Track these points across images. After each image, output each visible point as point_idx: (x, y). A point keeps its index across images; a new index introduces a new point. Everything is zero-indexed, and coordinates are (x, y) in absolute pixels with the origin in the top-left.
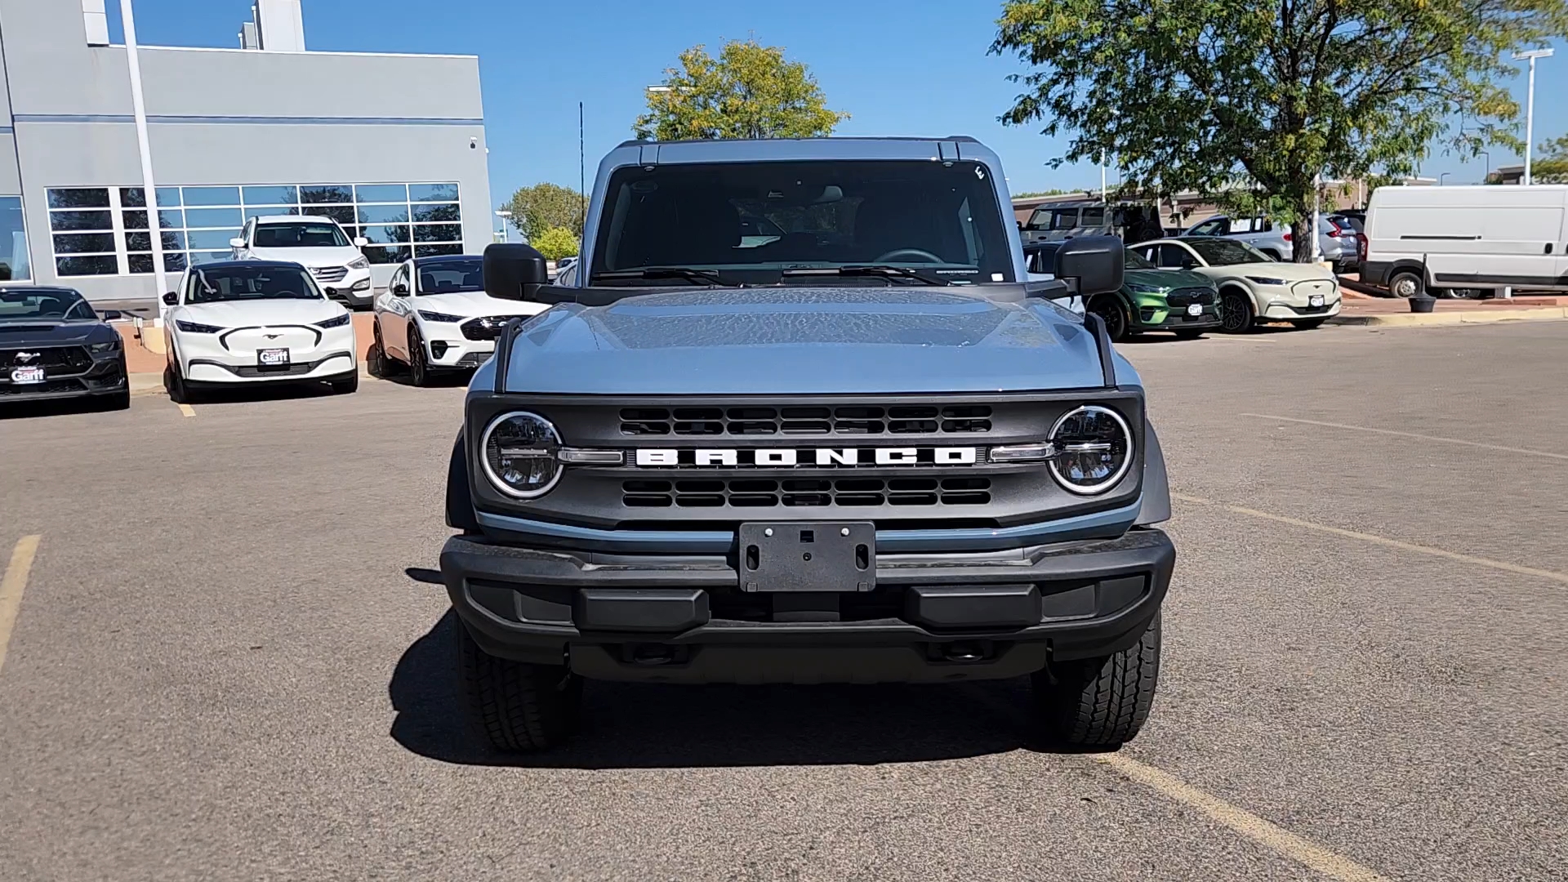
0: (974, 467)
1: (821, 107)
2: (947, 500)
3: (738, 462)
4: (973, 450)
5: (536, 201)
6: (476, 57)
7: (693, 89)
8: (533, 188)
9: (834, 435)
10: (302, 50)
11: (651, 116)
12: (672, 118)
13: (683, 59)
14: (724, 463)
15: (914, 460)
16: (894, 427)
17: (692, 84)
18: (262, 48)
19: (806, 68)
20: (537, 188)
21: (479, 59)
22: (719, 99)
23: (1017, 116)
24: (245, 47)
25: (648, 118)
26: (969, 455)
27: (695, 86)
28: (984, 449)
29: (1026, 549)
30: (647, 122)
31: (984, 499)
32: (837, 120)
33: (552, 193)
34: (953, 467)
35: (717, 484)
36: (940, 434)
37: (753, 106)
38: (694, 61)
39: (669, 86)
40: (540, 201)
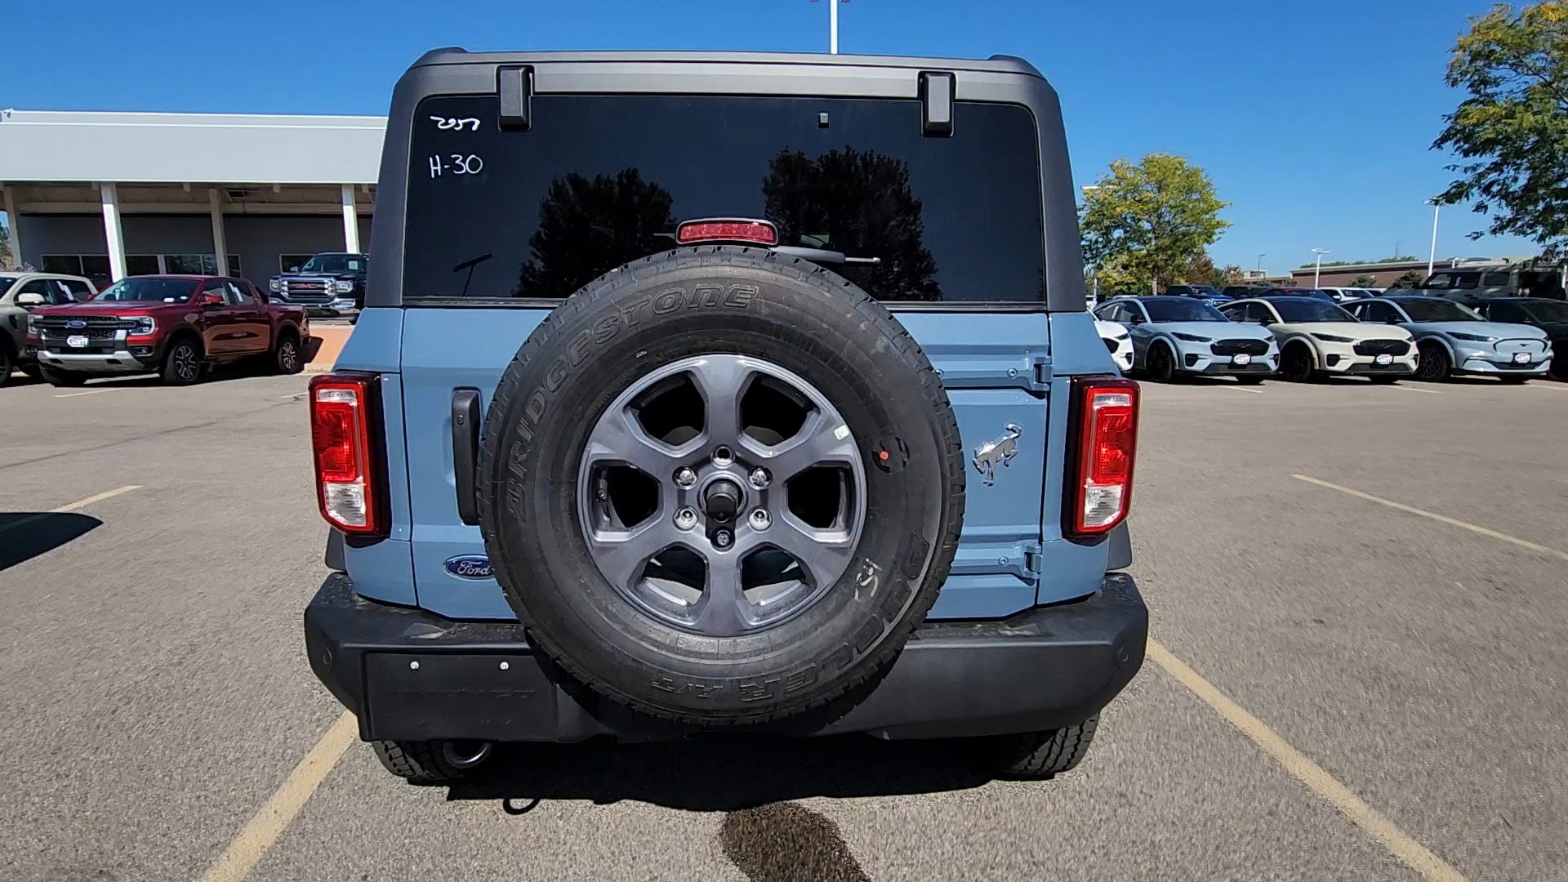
1: (1213, 197)
13: (1111, 166)
23: (1450, 198)
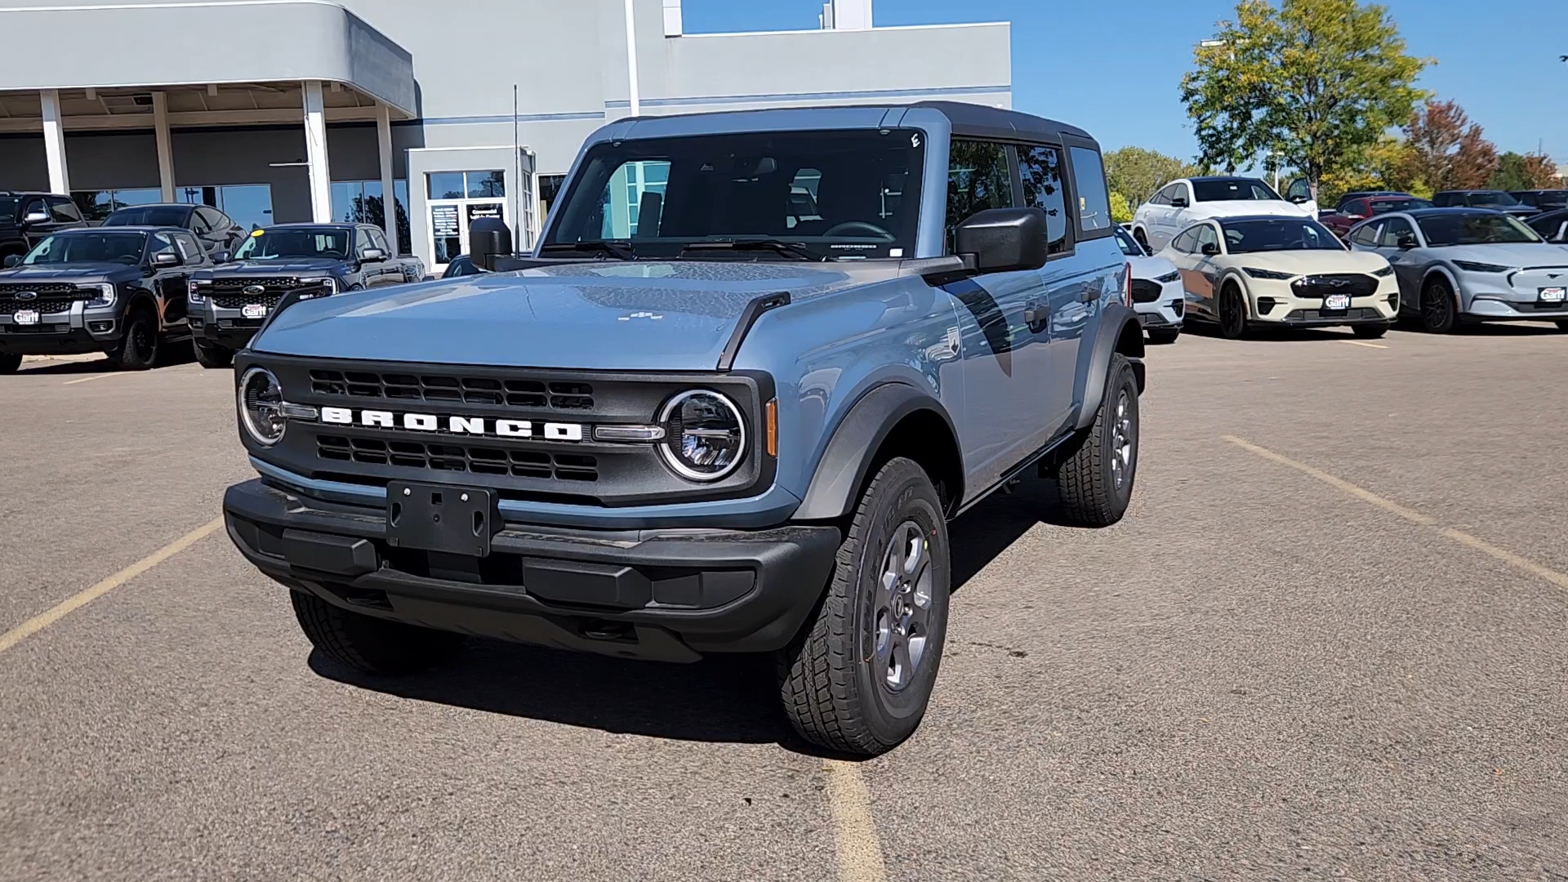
0: (580, 444)
1: (1403, 53)
2: (562, 475)
3: (395, 424)
4: (578, 427)
5: (1118, 166)
6: (1009, 23)
7: (1247, 41)
8: (1117, 152)
9: (464, 403)
10: (870, 27)
11: (1199, 72)
12: (1222, 74)
13: (1238, 9)
14: (383, 425)
15: (529, 433)
16: (512, 399)
17: (1247, 36)
18: (834, 27)
19: (1386, 10)
20: (1121, 152)
21: (1011, 25)
22: (1279, 51)
24: (824, 28)
25: (1195, 75)
26: (575, 432)
27: (1250, 38)
28: (590, 427)
29: (642, 532)
30: (1194, 79)
31: (592, 477)
32: (1420, 67)
33: (1136, 156)
34: (563, 443)
35: (379, 445)
36: (549, 408)
37: (1313, 56)
38: (1251, 12)
39: (1220, 40)
40: (1122, 165)
